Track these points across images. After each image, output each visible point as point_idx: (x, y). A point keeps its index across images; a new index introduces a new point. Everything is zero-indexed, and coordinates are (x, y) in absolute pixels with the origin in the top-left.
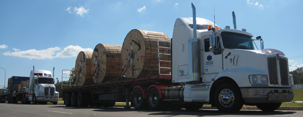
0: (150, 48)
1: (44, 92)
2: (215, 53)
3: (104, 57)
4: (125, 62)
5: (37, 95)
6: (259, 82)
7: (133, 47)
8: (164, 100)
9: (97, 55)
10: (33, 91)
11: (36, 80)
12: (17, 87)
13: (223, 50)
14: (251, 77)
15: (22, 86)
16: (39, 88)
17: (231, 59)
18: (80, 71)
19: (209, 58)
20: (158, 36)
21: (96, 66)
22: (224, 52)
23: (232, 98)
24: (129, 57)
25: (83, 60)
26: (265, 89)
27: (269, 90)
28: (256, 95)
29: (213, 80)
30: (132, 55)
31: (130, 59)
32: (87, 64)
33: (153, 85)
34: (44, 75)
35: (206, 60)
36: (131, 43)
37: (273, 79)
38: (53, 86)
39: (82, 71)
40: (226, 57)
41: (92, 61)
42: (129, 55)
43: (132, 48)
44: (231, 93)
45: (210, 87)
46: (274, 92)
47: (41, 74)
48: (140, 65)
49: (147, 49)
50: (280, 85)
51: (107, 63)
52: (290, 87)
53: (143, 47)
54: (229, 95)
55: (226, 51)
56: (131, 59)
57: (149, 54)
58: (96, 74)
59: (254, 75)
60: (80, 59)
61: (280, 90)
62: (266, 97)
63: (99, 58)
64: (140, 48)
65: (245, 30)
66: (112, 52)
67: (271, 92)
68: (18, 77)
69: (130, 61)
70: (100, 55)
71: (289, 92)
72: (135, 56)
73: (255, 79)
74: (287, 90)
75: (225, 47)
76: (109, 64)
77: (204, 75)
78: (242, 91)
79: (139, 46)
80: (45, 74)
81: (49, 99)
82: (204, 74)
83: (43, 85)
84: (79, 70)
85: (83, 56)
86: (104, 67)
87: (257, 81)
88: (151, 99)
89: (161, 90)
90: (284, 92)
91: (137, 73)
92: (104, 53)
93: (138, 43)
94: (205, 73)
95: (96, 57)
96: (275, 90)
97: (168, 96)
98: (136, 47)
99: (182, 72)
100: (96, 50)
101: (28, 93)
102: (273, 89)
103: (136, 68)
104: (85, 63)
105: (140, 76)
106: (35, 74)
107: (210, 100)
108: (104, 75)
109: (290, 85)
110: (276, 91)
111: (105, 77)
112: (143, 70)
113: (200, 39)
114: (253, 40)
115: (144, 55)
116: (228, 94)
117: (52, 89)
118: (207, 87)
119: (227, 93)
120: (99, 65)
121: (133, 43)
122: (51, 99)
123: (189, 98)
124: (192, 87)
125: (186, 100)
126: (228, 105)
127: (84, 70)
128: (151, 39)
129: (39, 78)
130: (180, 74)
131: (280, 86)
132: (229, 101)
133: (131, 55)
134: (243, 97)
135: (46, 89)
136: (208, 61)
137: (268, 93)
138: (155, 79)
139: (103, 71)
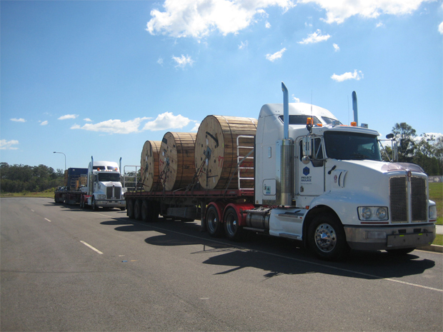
0: (231, 144)
1: (106, 194)
2: (314, 165)
3: (174, 153)
4: (199, 163)
5: (96, 198)
6: (374, 217)
7: (209, 142)
8: (244, 228)
9: (166, 148)
10: (93, 192)
11: (96, 176)
12: (75, 183)
13: (325, 161)
14: (361, 210)
15: (80, 183)
16: (99, 188)
17: (336, 177)
18: (147, 168)
19: (306, 171)
20: (246, 126)
21: (165, 164)
22: (327, 164)
23: (334, 239)
24: (204, 157)
25: (149, 154)
26: (382, 229)
27: (389, 230)
28: (367, 238)
29: (307, 207)
30: (208, 155)
31: (205, 159)
32: (155, 160)
33: (231, 205)
34: (106, 170)
35: (301, 174)
36: (206, 136)
37: (398, 212)
38: (119, 184)
39: (149, 169)
40: (330, 173)
41: (161, 156)
42: (204, 153)
43: (207, 144)
44: (332, 232)
45: (303, 217)
46: (398, 232)
47: (103, 168)
48: (217, 170)
49: (226, 146)
50: (410, 221)
51: (178, 161)
52: (428, 222)
53: (222, 144)
54: (329, 234)
55: (330, 163)
56: (207, 160)
57: (229, 154)
58: (164, 177)
59: (366, 208)
60: (146, 152)
61: (410, 230)
62: (384, 241)
63: (168, 153)
64: (218, 145)
65: (366, 125)
66: (186, 145)
67: (393, 234)
68: (76, 169)
69: (204, 162)
70: (169, 149)
71: (425, 231)
72: (212, 156)
73: (369, 213)
74: (422, 228)
75: (329, 156)
76: (181, 163)
77: (298, 197)
78: (347, 230)
79: (216, 140)
80: (109, 168)
81: (113, 203)
82: (298, 194)
83: (105, 183)
84: (144, 167)
85: (149, 148)
86: (174, 166)
87: (370, 215)
88: (228, 224)
89: (241, 213)
90: (417, 231)
91: (214, 182)
92: (174, 146)
93: (214, 136)
94: (301, 193)
95: (165, 151)
96: (400, 231)
97: (250, 222)
98: (213, 143)
99: (269, 189)
100: (164, 140)
101: (86, 194)
102: (397, 229)
103: (213, 174)
104: (151, 159)
105: (217, 185)
106: (95, 168)
107: (303, 237)
108: (175, 179)
109: (428, 219)
110: (402, 232)
111: (176, 182)
112: (221, 178)
113: (294, 140)
114: (379, 140)
115: (222, 156)
116: (326, 233)
117: (118, 189)
118: (299, 217)
119: (326, 231)
120: (168, 164)
121: (209, 136)
122: (116, 203)
123: (277, 230)
124: (280, 215)
125: (272, 232)
126: (327, 249)
127: (151, 168)
128: (234, 131)
129: (100, 174)
130: (265, 192)
131: (410, 223)
132: (328, 243)
133: (206, 153)
134: (348, 240)
135: (109, 189)
136: (304, 176)
137: (387, 236)
138: (234, 195)
139: (173, 172)
